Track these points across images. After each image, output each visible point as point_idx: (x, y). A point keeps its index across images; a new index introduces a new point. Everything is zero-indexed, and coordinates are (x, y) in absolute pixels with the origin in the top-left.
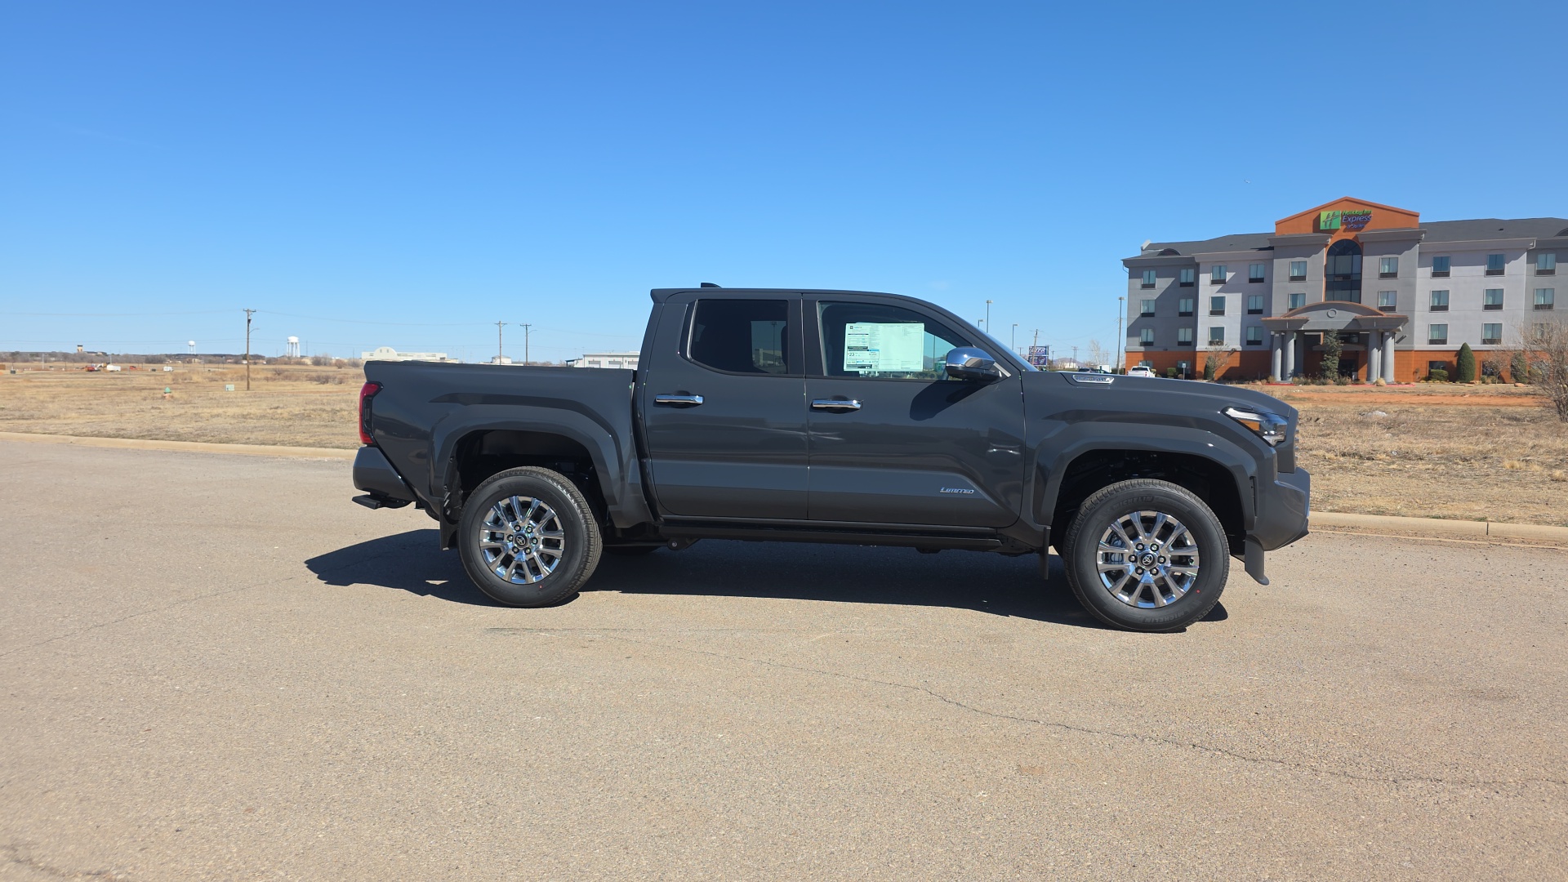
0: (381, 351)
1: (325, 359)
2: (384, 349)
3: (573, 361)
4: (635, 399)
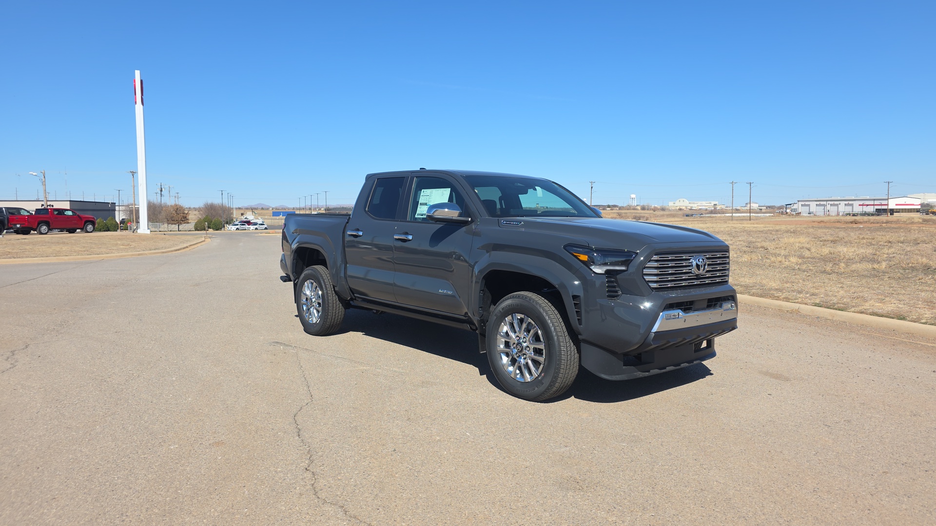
0: (680, 201)
1: (648, 206)
2: (682, 200)
3: (791, 204)
4: (344, 232)
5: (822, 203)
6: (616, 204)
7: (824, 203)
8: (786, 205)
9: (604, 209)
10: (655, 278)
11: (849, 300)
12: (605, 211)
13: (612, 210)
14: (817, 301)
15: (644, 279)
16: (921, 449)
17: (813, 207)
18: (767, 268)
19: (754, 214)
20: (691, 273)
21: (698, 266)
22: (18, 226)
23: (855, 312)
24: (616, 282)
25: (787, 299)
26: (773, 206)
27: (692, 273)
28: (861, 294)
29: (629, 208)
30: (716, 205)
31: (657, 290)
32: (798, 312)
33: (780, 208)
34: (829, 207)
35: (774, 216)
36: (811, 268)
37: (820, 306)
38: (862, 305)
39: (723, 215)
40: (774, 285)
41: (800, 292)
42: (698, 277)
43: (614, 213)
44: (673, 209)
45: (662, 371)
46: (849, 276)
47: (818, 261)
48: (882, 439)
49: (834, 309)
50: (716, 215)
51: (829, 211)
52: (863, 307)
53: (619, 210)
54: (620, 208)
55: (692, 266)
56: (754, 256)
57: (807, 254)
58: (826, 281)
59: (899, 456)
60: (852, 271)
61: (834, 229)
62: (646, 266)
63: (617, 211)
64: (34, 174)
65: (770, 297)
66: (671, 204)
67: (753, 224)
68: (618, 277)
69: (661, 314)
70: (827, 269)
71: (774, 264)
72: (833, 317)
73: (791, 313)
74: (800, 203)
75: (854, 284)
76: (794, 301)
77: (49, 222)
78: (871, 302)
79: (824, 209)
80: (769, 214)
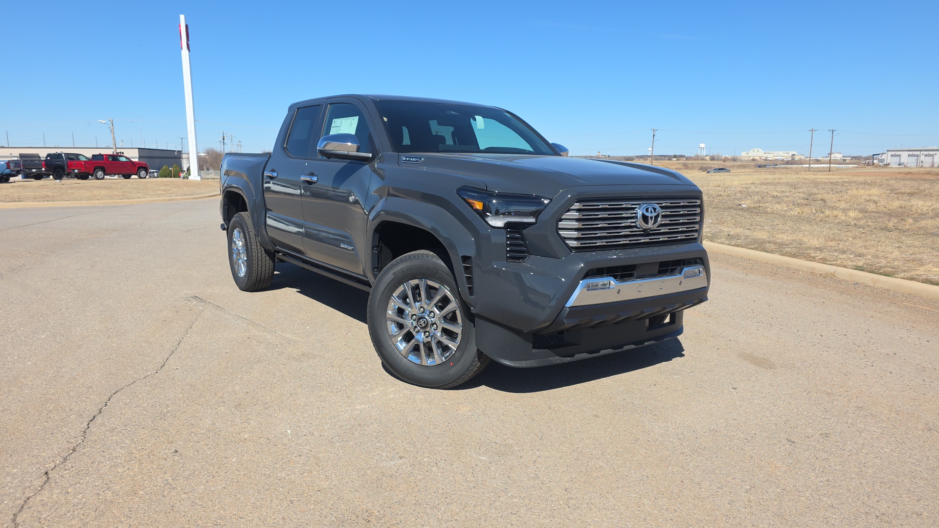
0: (754, 151)
1: (718, 156)
2: (756, 150)
3: (879, 154)
4: (263, 174)
5: (915, 153)
6: (683, 154)
7: (918, 153)
8: (874, 155)
9: (669, 160)
10: (575, 234)
11: (900, 263)
12: (670, 162)
13: (678, 160)
14: (860, 264)
15: (559, 235)
16: (917, 490)
17: (904, 157)
18: (817, 223)
19: (835, 165)
20: (635, 227)
21: (645, 219)
22: (76, 171)
23: (903, 278)
24: (522, 239)
25: (824, 261)
26: (859, 157)
27: (637, 228)
28: (919, 256)
29: (697, 158)
30: (794, 155)
31: (578, 250)
32: (832, 276)
33: (866, 158)
34: (922, 158)
35: (859, 167)
36: (870, 223)
37: (862, 270)
38: (916, 270)
39: (801, 166)
40: (815, 243)
41: (844, 252)
42: (646, 233)
43: (680, 163)
44: (746, 159)
45: (592, 355)
46: (914, 234)
47: (882, 215)
48: (863, 469)
49: (878, 274)
50: (792, 166)
51: (922, 162)
52: (915, 272)
53: (686, 160)
54: (688, 159)
55: (636, 217)
56: (807, 210)
57: (871, 207)
58: (883, 239)
59: (878, 501)
60: (919, 228)
61: (920, 181)
62: (563, 217)
63: (683, 162)
64: (103, 122)
65: (805, 257)
66: (744, 154)
67: (828, 175)
68: (524, 232)
69: (581, 282)
70: (889, 226)
71: (827, 219)
72: (876, 283)
73: (825, 277)
74: (890, 153)
75: (917, 243)
76: (832, 263)
77: (104, 168)
78: (927, 267)
79: (917, 160)
80: (853, 165)
